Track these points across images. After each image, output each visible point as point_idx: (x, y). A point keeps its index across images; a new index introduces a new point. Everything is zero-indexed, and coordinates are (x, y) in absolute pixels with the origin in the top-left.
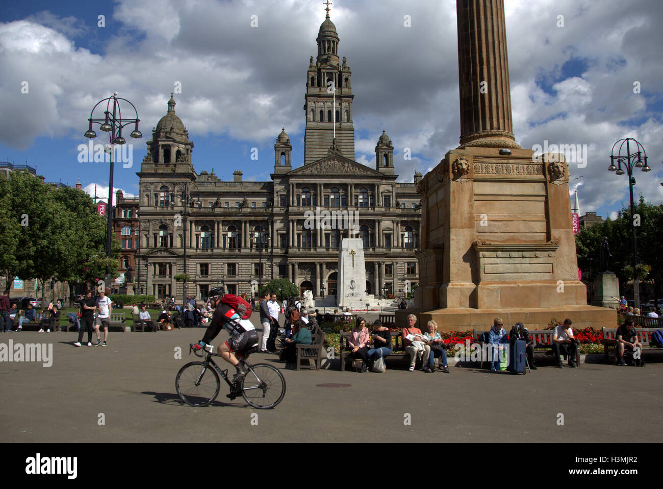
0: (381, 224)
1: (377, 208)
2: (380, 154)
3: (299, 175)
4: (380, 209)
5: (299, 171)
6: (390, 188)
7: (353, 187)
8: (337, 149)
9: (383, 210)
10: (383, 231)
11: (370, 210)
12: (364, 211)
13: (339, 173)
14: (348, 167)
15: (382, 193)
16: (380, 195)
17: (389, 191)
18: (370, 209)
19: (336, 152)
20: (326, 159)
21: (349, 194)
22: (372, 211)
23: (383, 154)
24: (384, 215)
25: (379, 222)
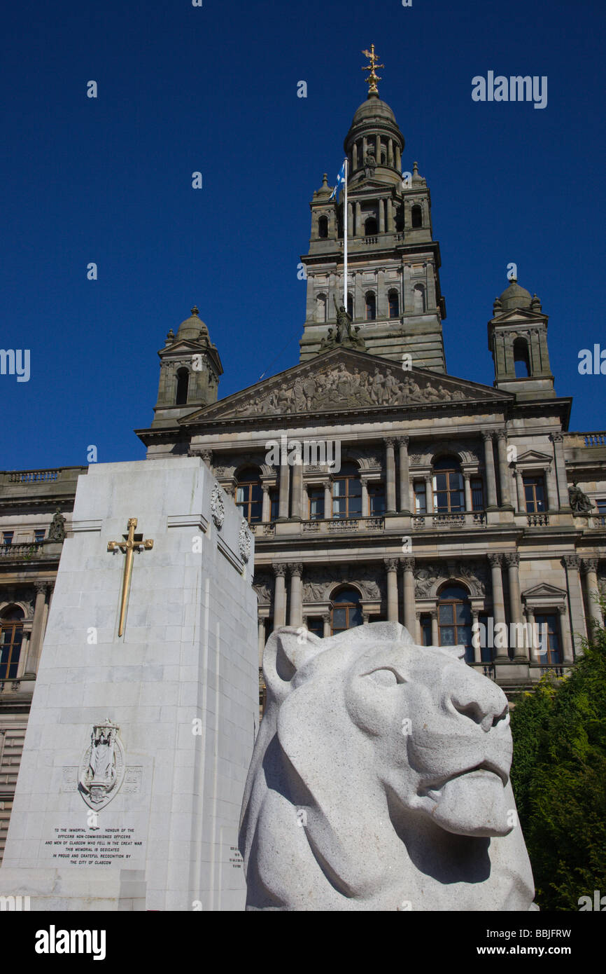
0: (513, 570)
1: (497, 514)
2: (499, 340)
3: (219, 424)
4: (508, 517)
5: (221, 410)
6: (542, 445)
7: (404, 450)
8: (351, 339)
9: (522, 521)
10: (523, 599)
11: (470, 522)
12: (447, 528)
13: (354, 405)
14: (383, 385)
15: (512, 465)
16: (506, 472)
17: (540, 457)
18: (469, 519)
19: (348, 345)
20: (308, 367)
21: (391, 473)
22: (478, 527)
23: (509, 340)
24: (522, 538)
25: (506, 564)
